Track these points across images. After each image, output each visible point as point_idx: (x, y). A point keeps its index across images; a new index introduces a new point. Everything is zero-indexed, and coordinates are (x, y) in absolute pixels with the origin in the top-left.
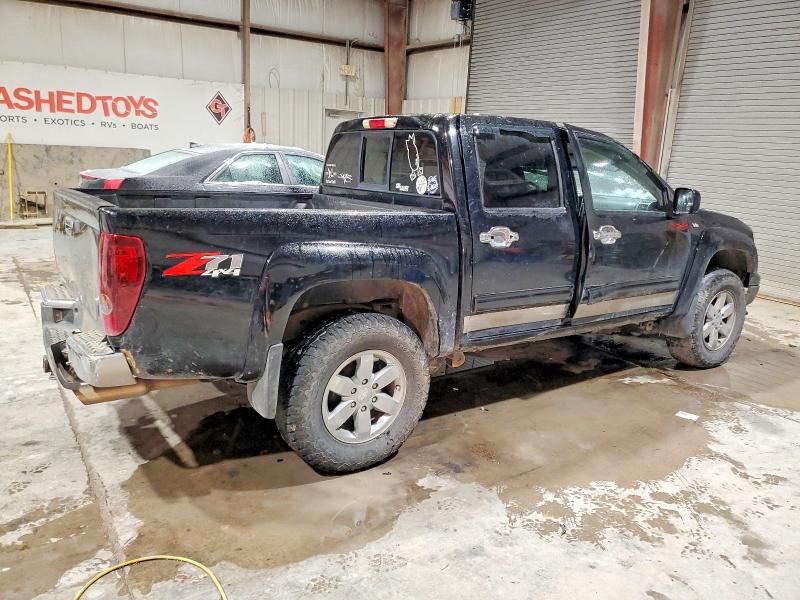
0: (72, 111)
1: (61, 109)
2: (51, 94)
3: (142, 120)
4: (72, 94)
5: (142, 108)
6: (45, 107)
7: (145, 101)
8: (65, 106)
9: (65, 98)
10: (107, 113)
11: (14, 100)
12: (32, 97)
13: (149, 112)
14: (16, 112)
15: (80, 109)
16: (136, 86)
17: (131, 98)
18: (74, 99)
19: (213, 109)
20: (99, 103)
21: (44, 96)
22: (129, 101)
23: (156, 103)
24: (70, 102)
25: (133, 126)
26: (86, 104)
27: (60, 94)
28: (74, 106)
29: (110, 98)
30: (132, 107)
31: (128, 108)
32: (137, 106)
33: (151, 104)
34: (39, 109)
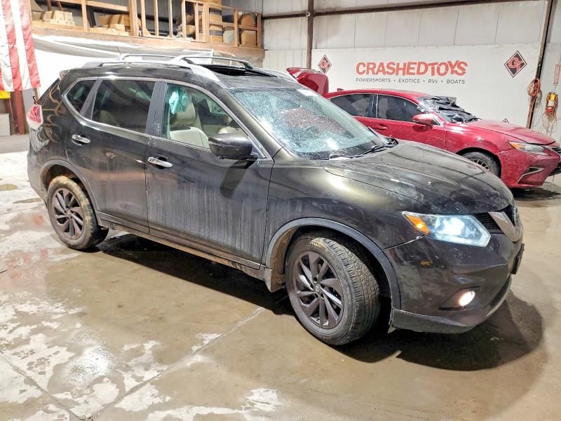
0: (414, 74)
1: (409, 73)
2: (405, 64)
3: (455, 77)
4: (415, 63)
5: (456, 68)
6: (401, 72)
7: (458, 64)
8: (411, 71)
9: (412, 66)
10: (433, 74)
11: (386, 69)
12: (395, 67)
13: (460, 71)
14: (387, 76)
15: (418, 73)
16: (453, 56)
17: (450, 62)
18: (416, 66)
19: (511, 65)
20: (430, 68)
21: (401, 66)
22: (448, 65)
23: (466, 64)
24: (413, 68)
25: (448, 81)
26: (422, 68)
27: (410, 64)
28: (415, 71)
29: (436, 63)
30: (450, 69)
31: (447, 69)
32: (453, 67)
33: (462, 65)
34: (397, 74)
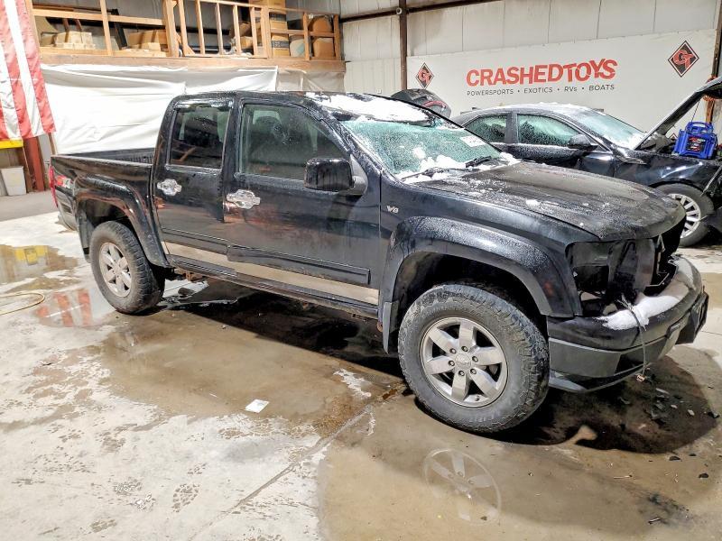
0: (544, 81)
1: (537, 80)
2: (531, 69)
3: (601, 81)
4: (545, 67)
5: (602, 70)
6: (526, 80)
7: (604, 63)
8: (540, 77)
9: (541, 70)
10: (570, 79)
11: (507, 77)
12: (518, 73)
13: (607, 73)
14: (508, 86)
15: (550, 79)
16: (596, 53)
17: (593, 62)
18: (546, 71)
19: (677, 61)
20: (566, 71)
21: (527, 71)
22: (591, 66)
23: (615, 64)
24: (543, 74)
25: (591, 88)
26: (556, 72)
27: (538, 67)
28: (546, 77)
29: (575, 65)
30: (593, 71)
31: (589, 71)
32: (597, 68)
33: (610, 65)
34: (522, 82)
